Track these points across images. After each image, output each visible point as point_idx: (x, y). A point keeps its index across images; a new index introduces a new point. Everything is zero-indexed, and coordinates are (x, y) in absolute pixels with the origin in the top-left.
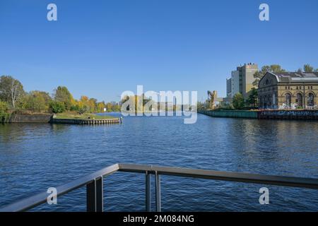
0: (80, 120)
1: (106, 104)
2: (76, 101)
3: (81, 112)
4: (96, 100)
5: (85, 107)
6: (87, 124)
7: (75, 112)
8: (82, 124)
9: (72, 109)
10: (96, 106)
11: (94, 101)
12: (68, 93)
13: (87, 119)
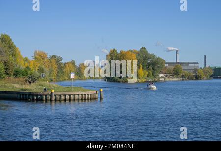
0: (30, 94)
1: (77, 64)
2: (26, 60)
3: (32, 80)
4: (61, 58)
5: (41, 70)
6: (41, 100)
7: (22, 79)
8: (33, 100)
9: (17, 74)
10: (60, 69)
11: (57, 59)
12: (11, 47)
13: (42, 93)
